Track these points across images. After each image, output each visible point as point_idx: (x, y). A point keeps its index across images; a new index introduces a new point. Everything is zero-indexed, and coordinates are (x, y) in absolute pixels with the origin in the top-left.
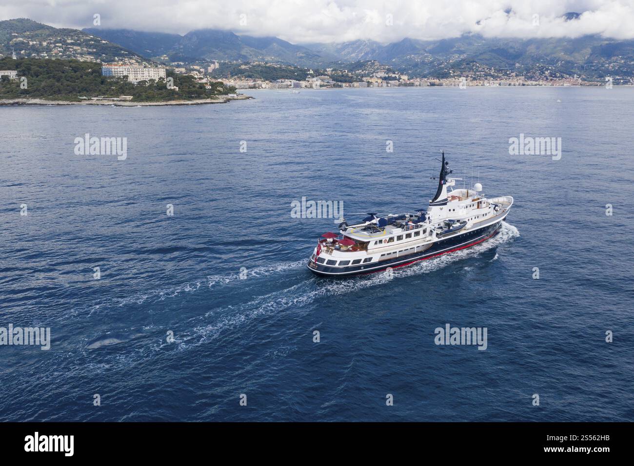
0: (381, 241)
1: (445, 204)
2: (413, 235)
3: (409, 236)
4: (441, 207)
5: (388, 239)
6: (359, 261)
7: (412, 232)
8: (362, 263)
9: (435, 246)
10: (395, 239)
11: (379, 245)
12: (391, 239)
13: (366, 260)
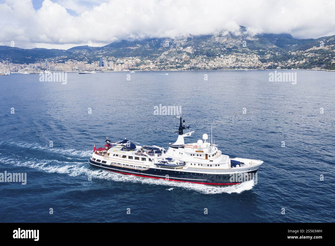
0: (117, 155)
1: (177, 148)
2: (140, 159)
3: (137, 158)
4: (174, 149)
5: (122, 156)
6: (99, 161)
7: (140, 157)
8: (101, 162)
9: (151, 171)
10: (127, 157)
11: (115, 157)
12: (124, 157)
13: (103, 162)
